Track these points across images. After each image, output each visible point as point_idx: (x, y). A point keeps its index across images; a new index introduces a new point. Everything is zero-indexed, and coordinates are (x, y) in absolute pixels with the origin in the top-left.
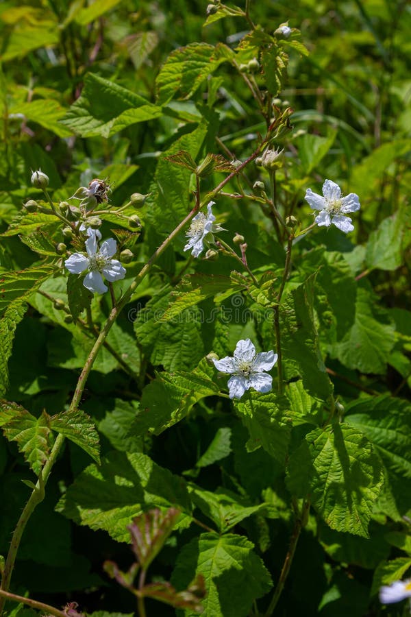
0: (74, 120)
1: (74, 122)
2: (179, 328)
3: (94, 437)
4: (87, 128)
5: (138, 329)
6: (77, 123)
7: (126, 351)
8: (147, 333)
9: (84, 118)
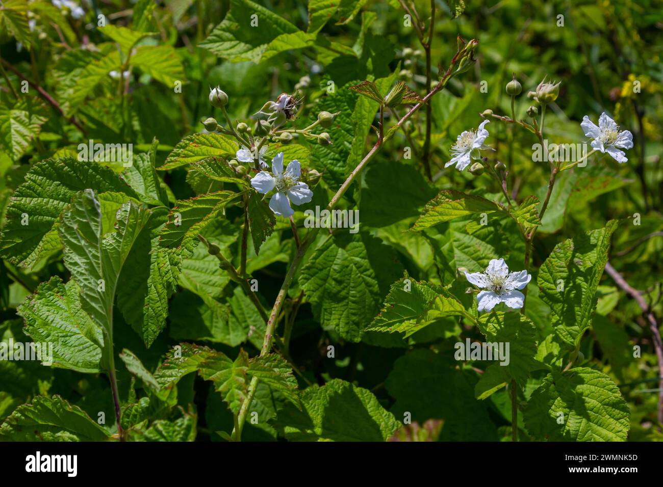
0: (218, 44)
1: (218, 46)
2: (345, 284)
3: (293, 382)
4: (232, 54)
5: (304, 286)
6: (220, 48)
7: (255, 324)
8: (313, 291)
9: (229, 43)
